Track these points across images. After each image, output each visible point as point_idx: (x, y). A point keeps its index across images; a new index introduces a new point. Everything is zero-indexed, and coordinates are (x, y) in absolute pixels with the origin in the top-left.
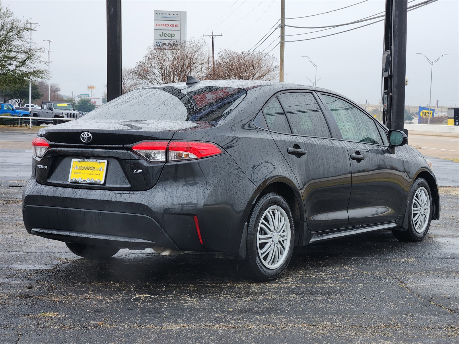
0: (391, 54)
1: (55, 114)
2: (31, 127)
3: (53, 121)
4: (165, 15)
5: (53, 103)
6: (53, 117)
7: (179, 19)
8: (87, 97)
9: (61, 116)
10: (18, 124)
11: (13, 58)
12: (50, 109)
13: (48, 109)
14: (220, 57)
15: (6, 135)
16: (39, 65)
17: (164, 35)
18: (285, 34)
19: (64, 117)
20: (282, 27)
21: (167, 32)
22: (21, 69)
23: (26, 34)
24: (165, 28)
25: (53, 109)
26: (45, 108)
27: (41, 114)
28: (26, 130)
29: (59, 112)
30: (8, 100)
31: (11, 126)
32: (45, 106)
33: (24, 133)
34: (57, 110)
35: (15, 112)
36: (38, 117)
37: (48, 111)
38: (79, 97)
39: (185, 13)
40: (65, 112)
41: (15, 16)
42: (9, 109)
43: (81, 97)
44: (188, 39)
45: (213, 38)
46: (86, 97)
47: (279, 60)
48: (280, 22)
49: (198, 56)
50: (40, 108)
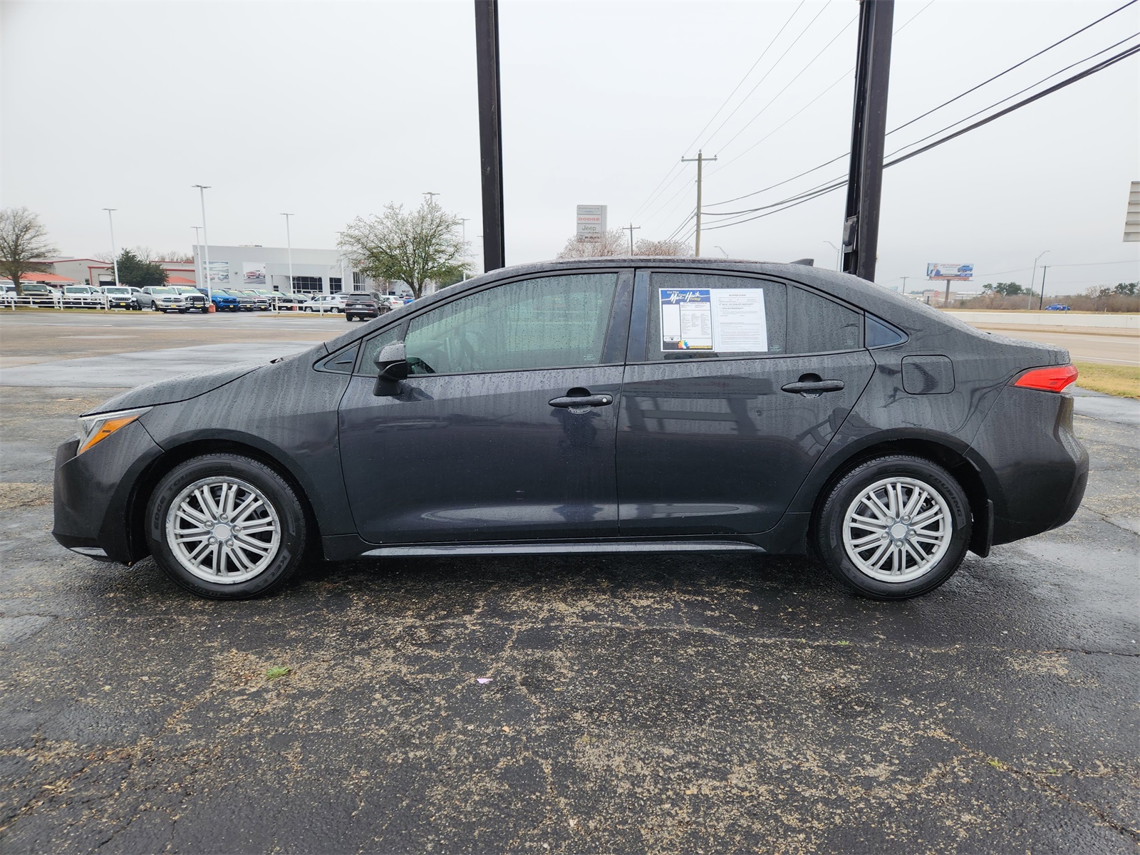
0: (858, 221)
4: (587, 210)
7: (600, 222)
11: (442, 252)
14: (637, 247)
16: (466, 258)
17: (586, 228)
18: (701, 222)
20: (698, 215)
21: (589, 226)
22: (450, 262)
23: (454, 228)
24: (587, 222)
39: (605, 207)
41: (443, 210)
44: (608, 229)
45: (631, 231)
47: (694, 248)
48: (696, 210)
49: (617, 246)
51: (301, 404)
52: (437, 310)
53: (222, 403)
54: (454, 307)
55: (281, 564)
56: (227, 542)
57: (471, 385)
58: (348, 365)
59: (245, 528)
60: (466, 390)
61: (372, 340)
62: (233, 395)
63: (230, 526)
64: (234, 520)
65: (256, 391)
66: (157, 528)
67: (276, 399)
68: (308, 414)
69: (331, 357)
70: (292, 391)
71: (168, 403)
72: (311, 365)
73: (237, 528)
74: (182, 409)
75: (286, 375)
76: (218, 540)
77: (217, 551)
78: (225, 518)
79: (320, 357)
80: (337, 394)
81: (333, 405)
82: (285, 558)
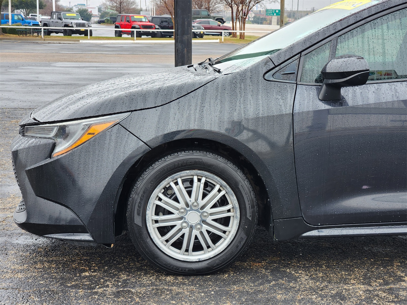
1: (64, 24)
2: (43, 37)
3: (63, 31)
5: (62, 13)
6: (62, 27)
8: (84, 7)
9: (70, 25)
10: (30, 33)
12: (60, 19)
13: (58, 18)
15: (21, 45)
19: (74, 26)
25: (62, 19)
26: (54, 18)
27: (51, 24)
28: (38, 39)
29: (69, 21)
30: (14, 10)
31: (24, 35)
32: (55, 15)
33: (37, 43)
34: (66, 19)
35: (25, 22)
36: (48, 27)
37: (58, 21)
38: (77, 7)
40: (74, 21)
42: (19, 19)
43: (78, 7)
46: (82, 7)
50: (50, 17)
51: (261, 108)
52: (358, 28)
53: (193, 108)
54: (373, 26)
55: (239, 244)
56: (196, 225)
57: (399, 91)
58: (292, 76)
59: (211, 214)
60: (396, 95)
61: (309, 54)
62: (199, 101)
63: (199, 212)
64: (203, 208)
65: (219, 98)
66: (138, 214)
67: (238, 104)
68: (268, 116)
69: (277, 69)
70: (249, 97)
71: (144, 109)
72: (262, 75)
73: (205, 214)
74: (158, 114)
75: (242, 84)
76: (190, 224)
77: (188, 233)
78: (195, 206)
79: (268, 69)
80: (289, 99)
81: (288, 108)
82: (242, 238)
